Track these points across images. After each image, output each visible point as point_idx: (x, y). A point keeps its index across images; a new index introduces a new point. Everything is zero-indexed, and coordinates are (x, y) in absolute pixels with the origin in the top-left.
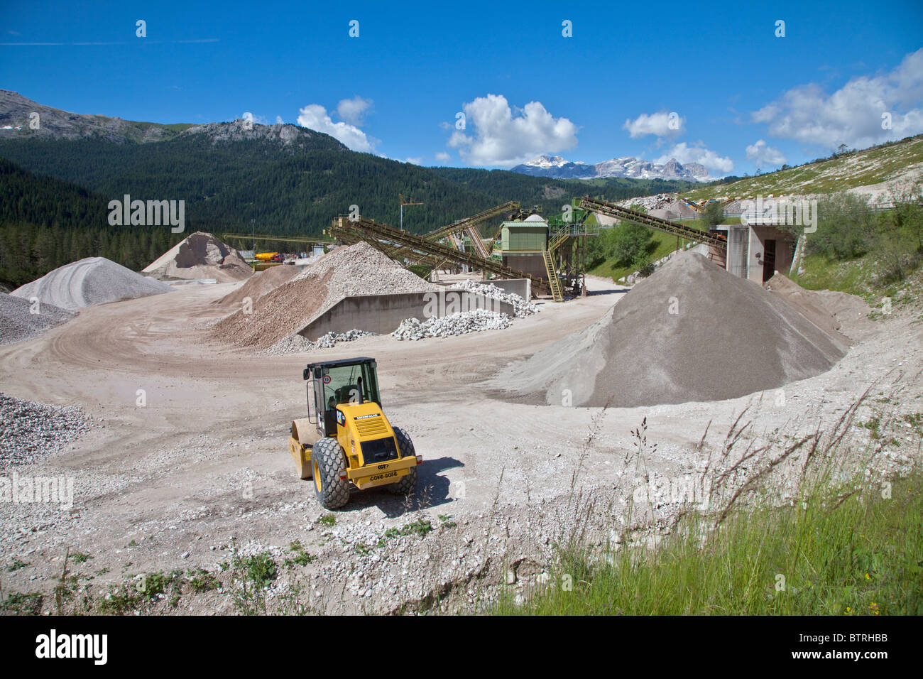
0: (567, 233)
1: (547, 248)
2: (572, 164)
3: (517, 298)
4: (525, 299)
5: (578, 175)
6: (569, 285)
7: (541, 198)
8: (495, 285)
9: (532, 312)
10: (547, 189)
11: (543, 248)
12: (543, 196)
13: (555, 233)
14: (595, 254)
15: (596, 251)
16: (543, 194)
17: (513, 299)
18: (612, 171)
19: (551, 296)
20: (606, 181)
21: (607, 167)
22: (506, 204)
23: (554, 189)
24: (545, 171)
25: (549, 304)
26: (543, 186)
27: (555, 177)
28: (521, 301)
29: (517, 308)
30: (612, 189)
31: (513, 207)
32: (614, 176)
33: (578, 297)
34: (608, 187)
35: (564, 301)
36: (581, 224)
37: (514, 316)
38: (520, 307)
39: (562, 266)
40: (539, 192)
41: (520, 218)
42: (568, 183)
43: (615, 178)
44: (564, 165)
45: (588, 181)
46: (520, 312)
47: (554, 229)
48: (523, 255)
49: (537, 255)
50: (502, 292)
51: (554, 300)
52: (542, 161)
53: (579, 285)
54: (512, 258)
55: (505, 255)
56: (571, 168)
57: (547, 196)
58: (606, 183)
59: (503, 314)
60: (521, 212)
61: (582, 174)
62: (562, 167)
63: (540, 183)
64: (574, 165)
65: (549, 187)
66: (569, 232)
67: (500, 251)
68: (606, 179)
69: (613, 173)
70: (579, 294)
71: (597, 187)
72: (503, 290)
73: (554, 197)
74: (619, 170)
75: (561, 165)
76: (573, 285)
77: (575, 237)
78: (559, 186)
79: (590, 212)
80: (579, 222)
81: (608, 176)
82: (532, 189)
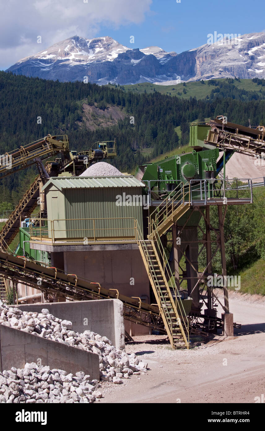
0: (187, 199)
1: (146, 233)
2: (138, 54)
3: (99, 340)
4: (113, 344)
5: (153, 77)
6: (195, 312)
7: (76, 128)
8: (50, 312)
9: (135, 370)
10: (88, 109)
11: (138, 231)
12: (80, 124)
13: (159, 199)
14: (232, 245)
15: (236, 239)
16: (80, 119)
17: (92, 342)
18: (224, 64)
19: (164, 337)
20: (213, 87)
21: (213, 57)
22: (39, 141)
23: (103, 108)
24: (81, 70)
25: (162, 351)
26: (78, 103)
27: (102, 82)
28: (108, 347)
29: (103, 362)
30: (227, 104)
31: (54, 146)
32: (228, 75)
33: (217, 337)
34: (218, 101)
35: (192, 347)
36: (212, 180)
37: (101, 378)
38: (111, 361)
39: (178, 272)
40: (71, 116)
41: (69, 169)
42: (131, 95)
43: (231, 81)
44: (120, 56)
45: (173, 88)
46: (111, 371)
47: (156, 191)
48: (97, 249)
49: (127, 247)
50: (68, 328)
51: (171, 346)
52: (72, 49)
53: (215, 311)
54: (73, 254)
55: (59, 250)
56: (135, 62)
57: (88, 124)
58: (214, 91)
59: (78, 374)
60: (72, 157)
61: (158, 74)
62: (115, 60)
63: (72, 96)
64: (142, 54)
65: (90, 104)
66: (190, 197)
67: (50, 242)
68: (213, 82)
69: (226, 69)
70: (219, 331)
71: (193, 102)
72: (69, 323)
73: (104, 125)
74: (240, 63)
75: (114, 55)
76: (203, 313)
77: (202, 208)
78: (113, 102)
79: (229, 153)
80: (209, 174)
81: (216, 76)
82: (57, 109)
